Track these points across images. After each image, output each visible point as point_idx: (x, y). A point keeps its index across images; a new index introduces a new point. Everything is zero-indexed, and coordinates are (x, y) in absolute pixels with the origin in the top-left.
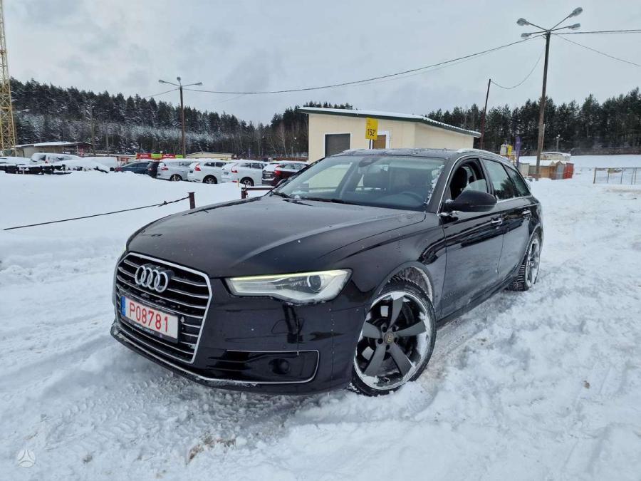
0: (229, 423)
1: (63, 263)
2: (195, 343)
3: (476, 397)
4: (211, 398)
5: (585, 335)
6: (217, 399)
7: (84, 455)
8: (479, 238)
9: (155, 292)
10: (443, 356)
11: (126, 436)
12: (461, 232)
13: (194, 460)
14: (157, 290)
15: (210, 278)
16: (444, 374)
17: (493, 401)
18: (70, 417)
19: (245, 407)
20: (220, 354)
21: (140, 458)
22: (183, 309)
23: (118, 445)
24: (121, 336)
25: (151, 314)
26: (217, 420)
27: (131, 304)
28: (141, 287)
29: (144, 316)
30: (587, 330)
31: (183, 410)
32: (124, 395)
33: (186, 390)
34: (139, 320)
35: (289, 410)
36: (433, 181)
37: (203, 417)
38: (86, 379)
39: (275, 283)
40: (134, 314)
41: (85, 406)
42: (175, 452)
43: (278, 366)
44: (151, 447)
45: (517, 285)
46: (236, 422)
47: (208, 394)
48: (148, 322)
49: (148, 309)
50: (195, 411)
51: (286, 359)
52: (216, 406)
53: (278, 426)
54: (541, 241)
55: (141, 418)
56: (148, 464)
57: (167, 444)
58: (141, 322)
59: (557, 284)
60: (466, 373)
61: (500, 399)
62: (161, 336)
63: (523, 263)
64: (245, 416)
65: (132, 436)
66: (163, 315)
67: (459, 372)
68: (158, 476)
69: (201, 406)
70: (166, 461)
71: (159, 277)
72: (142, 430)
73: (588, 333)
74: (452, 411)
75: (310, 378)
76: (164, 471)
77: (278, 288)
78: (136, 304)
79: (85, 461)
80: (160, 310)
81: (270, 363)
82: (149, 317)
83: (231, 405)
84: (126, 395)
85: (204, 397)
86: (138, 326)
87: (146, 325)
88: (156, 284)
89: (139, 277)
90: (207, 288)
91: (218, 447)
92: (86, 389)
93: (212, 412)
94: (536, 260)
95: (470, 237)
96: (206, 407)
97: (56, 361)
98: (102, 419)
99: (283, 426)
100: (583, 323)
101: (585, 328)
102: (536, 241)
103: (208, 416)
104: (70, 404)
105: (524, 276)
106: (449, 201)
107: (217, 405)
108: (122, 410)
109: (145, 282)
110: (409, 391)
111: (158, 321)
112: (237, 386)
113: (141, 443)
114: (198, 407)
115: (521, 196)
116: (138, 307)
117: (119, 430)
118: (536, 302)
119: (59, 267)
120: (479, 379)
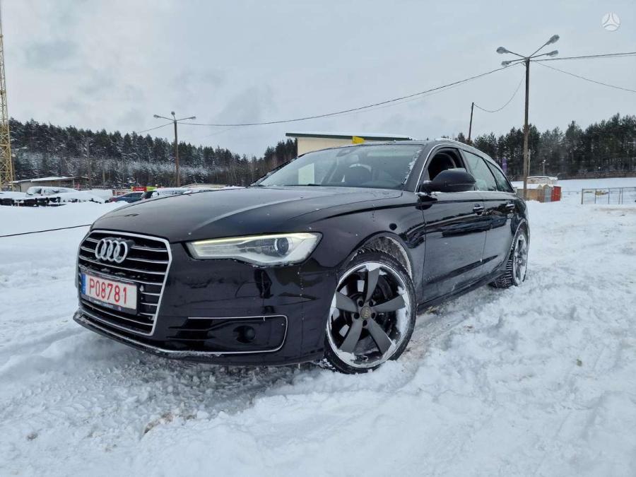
0: (193, 402)
1: (41, 271)
2: (155, 313)
3: (460, 374)
4: (177, 380)
5: (576, 322)
6: (183, 381)
7: (28, 432)
8: (462, 230)
9: (114, 263)
10: (427, 341)
11: (78, 415)
12: (444, 219)
13: (149, 432)
14: (116, 260)
15: (170, 243)
16: (427, 354)
17: (479, 376)
18: (21, 399)
19: (213, 388)
20: (181, 323)
21: (90, 435)
22: (143, 277)
23: (67, 424)
24: (83, 319)
25: (110, 287)
26: (181, 401)
27: (91, 280)
28: (101, 260)
29: (103, 290)
30: (578, 317)
31: (145, 390)
32: (84, 380)
33: (151, 374)
34: (98, 296)
35: (260, 389)
36: (410, 164)
37: (166, 397)
38: (45, 366)
39: (239, 246)
40: (93, 290)
41: (40, 390)
42: (130, 429)
43: (243, 333)
44: (104, 425)
45: (505, 281)
46: (201, 401)
47: (173, 376)
48: (107, 297)
49: (107, 282)
50: (158, 393)
51: (251, 325)
52: (181, 387)
53: (245, 403)
54: (527, 238)
55: (98, 399)
56: (98, 439)
57: (124, 423)
58: (100, 298)
59: (547, 280)
60: (451, 354)
61: (486, 374)
62: (120, 309)
63: (510, 258)
64: (212, 396)
65: (85, 415)
66: (122, 286)
67: (443, 353)
68: (107, 450)
69: (165, 388)
70: (118, 437)
71: (118, 248)
72: (98, 410)
73: (579, 319)
74: (435, 387)
75: (278, 347)
76: (115, 445)
77: (243, 251)
78: (95, 279)
79: (29, 438)
80: (119, 281)
81: (234, 331)
82: (108, 290)
83: (198, 386)
84: (86, 380)
85: (169, 379)
86: (98, 303)
87: (105, 300)
88: (116, 255)
89: (99, 252)
90: (167, 253)
91: (176, 420)
92: (44, 375)
93: (176, 393)
94: (524, 257)
95: (451, 227)
96: (170, 389)
97: (16, 350)
98: (55, 401)
99: (251, 403)
100: (574, 310)
101: (575, 315)
102: (522, 237)
103: (172, 397)
104: (24, 388)
105: (512, 271)
106: (427, 181)
107: (183, 387)
108: (79, 392)
109: (105, 255)
110: (389, 369)
111: (117, 293)
112: (199, 357)
113: (94, 421)
114: (161, 388)
115: (504, 191)
116: (98, 282)
117: (72, 409)
118: (525, 294)
119: (37, 274)
120: (464, 358)
